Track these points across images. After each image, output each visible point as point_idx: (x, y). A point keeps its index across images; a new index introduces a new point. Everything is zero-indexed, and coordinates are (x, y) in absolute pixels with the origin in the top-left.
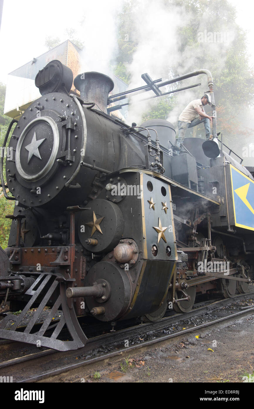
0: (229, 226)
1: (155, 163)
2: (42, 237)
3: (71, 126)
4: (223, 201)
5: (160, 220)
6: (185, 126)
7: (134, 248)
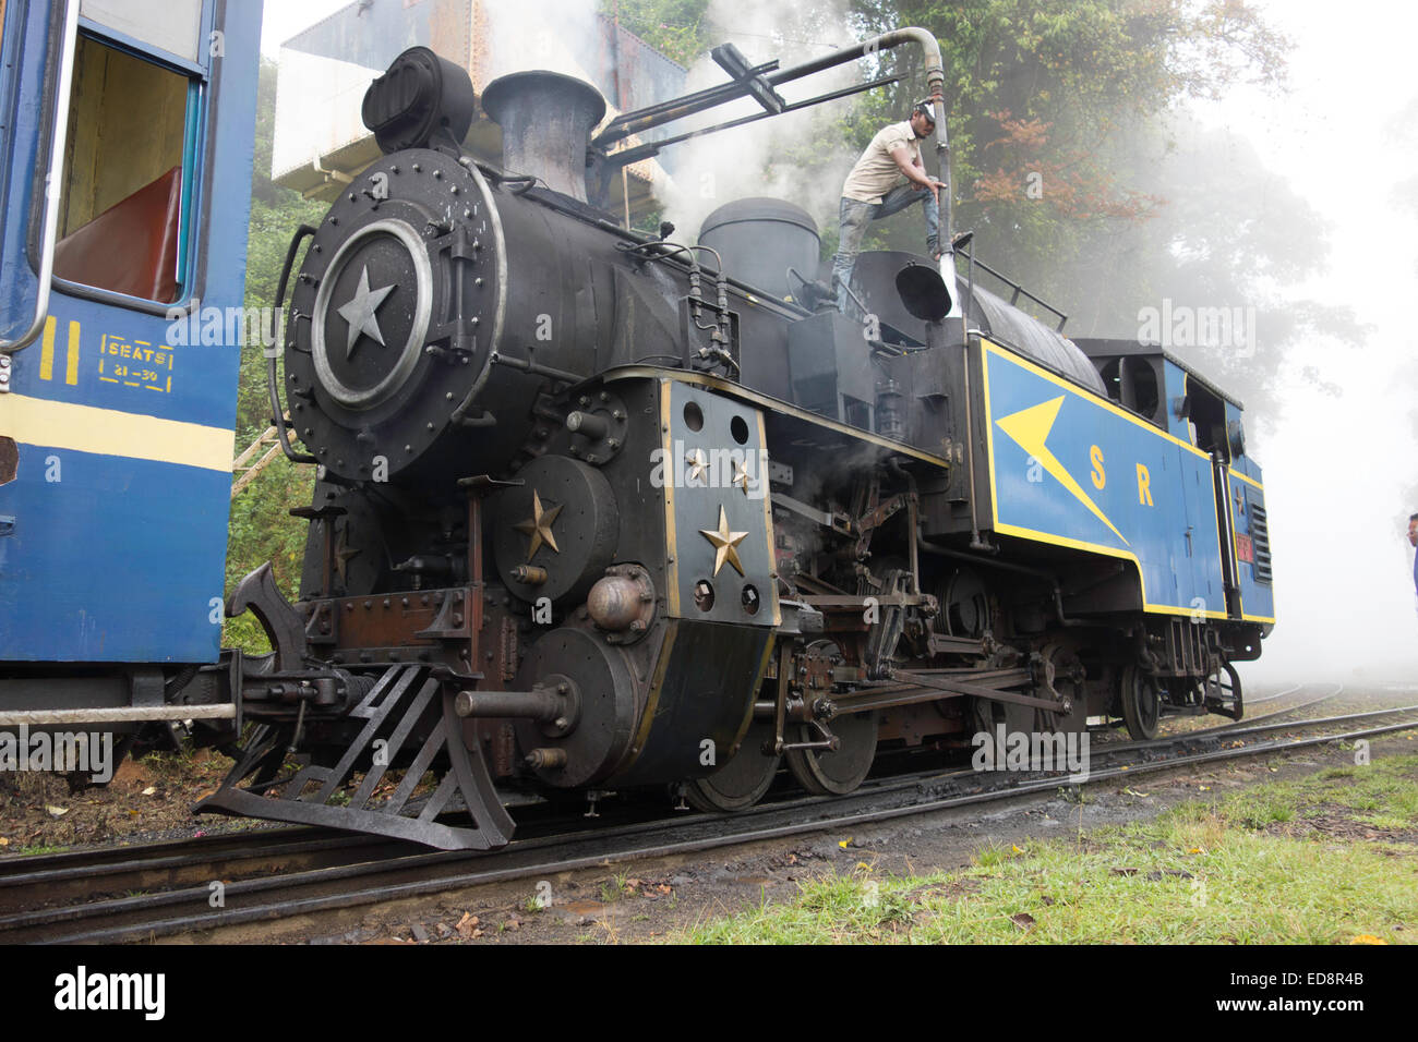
0: (976, 532)
1: (710, 349)
3: (465, 251)
4: (959, 456)
5: (723, 513)
7: (644, 587)
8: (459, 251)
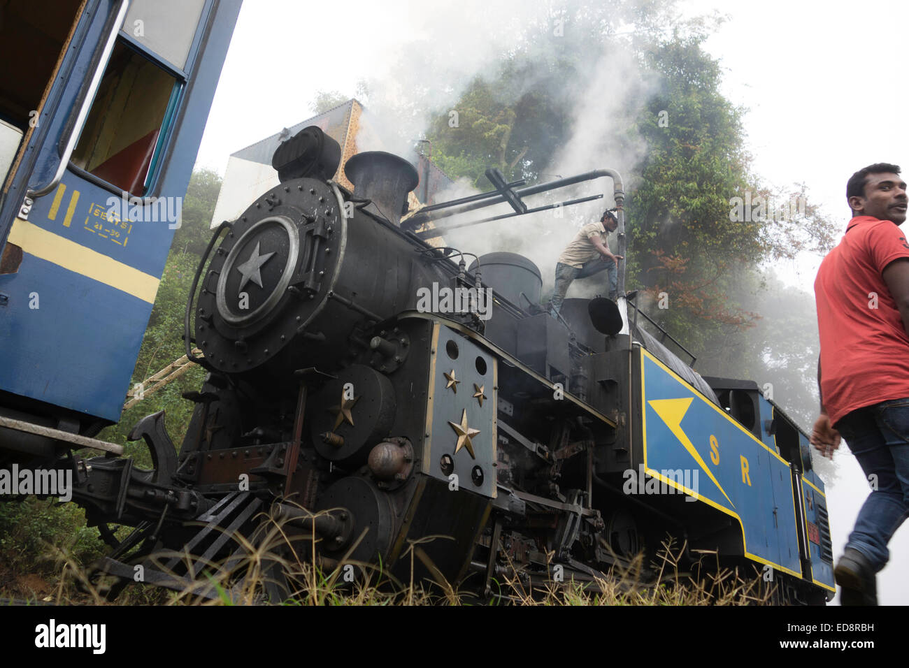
2: (244, 434)
3: (321, 232)
4: (623, 421)
5: (465, 414)
6: (568, 275)
7: (407, 451)
8: (318, 232)
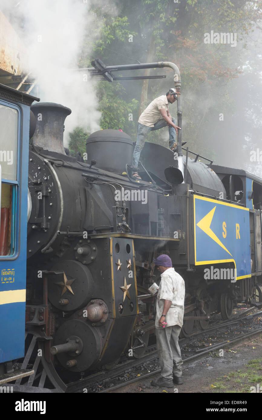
1: (122, 224)
3: (46, 193)
4: (184, 237)
